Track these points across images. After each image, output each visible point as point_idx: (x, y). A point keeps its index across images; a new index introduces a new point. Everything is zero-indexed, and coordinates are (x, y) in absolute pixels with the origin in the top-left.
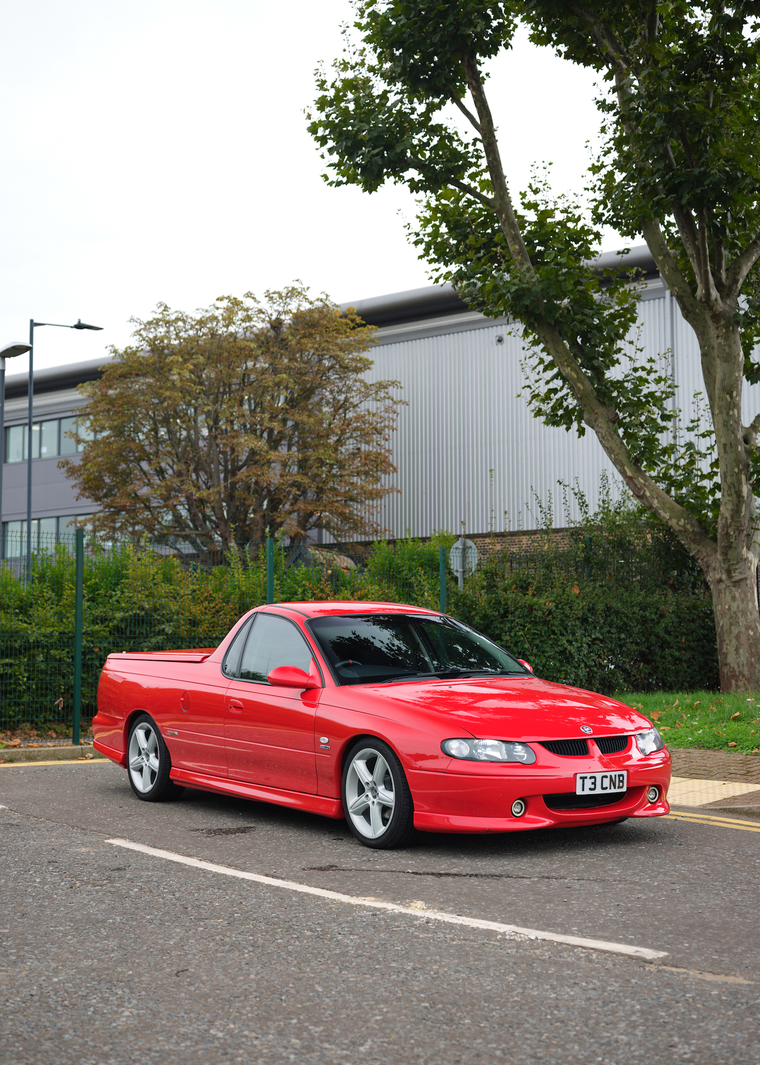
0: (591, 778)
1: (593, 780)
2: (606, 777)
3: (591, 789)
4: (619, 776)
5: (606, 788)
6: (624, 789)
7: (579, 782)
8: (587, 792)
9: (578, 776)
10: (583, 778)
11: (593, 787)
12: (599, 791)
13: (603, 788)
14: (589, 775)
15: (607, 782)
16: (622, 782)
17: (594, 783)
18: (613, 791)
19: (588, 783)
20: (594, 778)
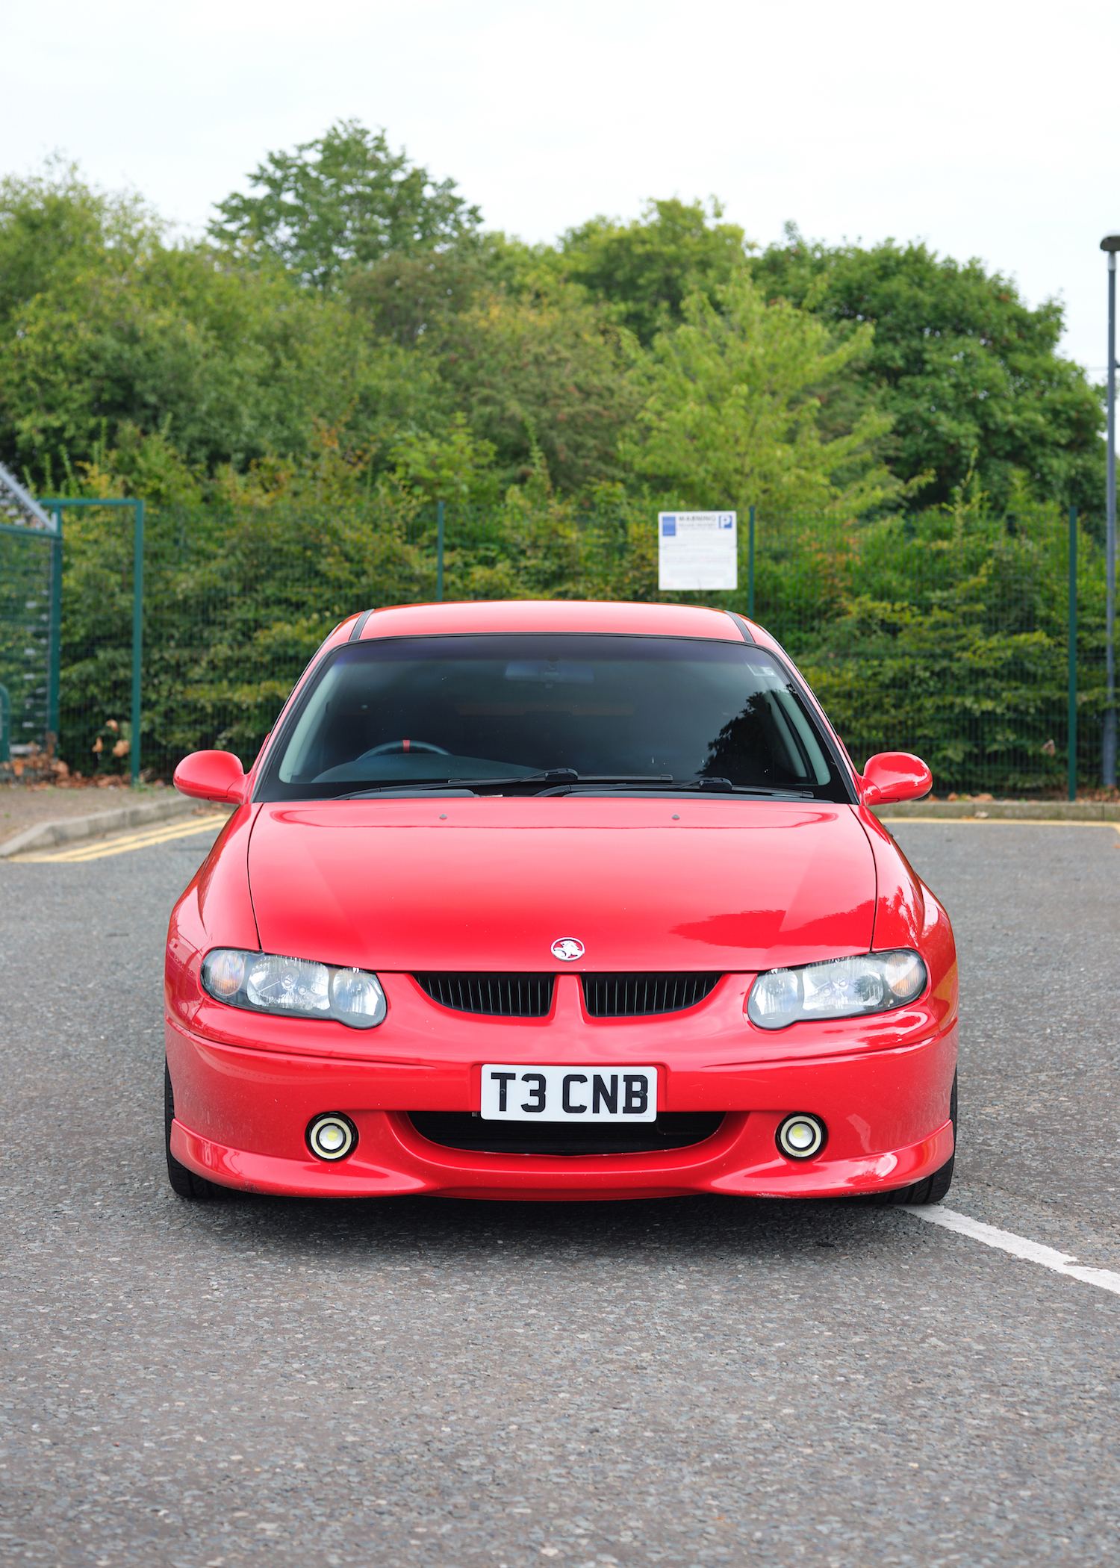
0: (527, 1078)
1: (535, 1085)
2: (582, 1079)
3: (527, 1108)
4: (629, 1079)
5: (581, 1109)
6: (650, 1116)
7: (489, 1089)
8: (515, 1113)
9: (487, 1070)
10: (503, 1078)
11: (534, 1101)
12: (554, 1113)
13: (567, 1108)
14: (520, 1071)
15: (581, 1094)
16: (643, 1095)
17: (540, 1093)
18: (605, 1116)
19: (520, 1092)
20: (541, 1079)
